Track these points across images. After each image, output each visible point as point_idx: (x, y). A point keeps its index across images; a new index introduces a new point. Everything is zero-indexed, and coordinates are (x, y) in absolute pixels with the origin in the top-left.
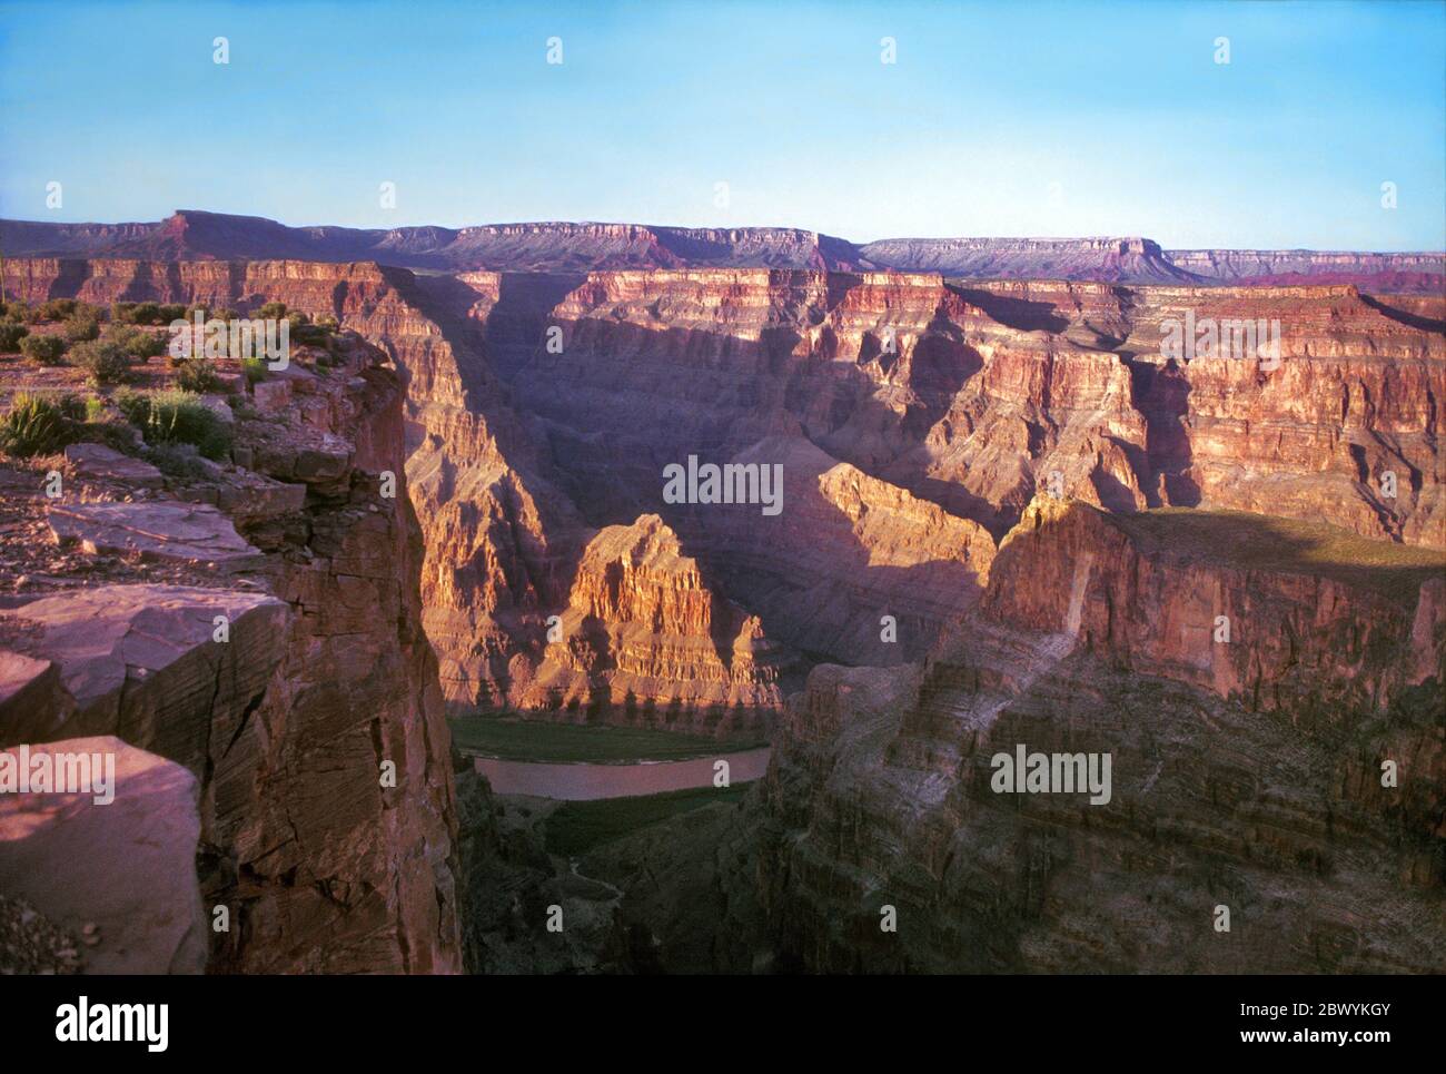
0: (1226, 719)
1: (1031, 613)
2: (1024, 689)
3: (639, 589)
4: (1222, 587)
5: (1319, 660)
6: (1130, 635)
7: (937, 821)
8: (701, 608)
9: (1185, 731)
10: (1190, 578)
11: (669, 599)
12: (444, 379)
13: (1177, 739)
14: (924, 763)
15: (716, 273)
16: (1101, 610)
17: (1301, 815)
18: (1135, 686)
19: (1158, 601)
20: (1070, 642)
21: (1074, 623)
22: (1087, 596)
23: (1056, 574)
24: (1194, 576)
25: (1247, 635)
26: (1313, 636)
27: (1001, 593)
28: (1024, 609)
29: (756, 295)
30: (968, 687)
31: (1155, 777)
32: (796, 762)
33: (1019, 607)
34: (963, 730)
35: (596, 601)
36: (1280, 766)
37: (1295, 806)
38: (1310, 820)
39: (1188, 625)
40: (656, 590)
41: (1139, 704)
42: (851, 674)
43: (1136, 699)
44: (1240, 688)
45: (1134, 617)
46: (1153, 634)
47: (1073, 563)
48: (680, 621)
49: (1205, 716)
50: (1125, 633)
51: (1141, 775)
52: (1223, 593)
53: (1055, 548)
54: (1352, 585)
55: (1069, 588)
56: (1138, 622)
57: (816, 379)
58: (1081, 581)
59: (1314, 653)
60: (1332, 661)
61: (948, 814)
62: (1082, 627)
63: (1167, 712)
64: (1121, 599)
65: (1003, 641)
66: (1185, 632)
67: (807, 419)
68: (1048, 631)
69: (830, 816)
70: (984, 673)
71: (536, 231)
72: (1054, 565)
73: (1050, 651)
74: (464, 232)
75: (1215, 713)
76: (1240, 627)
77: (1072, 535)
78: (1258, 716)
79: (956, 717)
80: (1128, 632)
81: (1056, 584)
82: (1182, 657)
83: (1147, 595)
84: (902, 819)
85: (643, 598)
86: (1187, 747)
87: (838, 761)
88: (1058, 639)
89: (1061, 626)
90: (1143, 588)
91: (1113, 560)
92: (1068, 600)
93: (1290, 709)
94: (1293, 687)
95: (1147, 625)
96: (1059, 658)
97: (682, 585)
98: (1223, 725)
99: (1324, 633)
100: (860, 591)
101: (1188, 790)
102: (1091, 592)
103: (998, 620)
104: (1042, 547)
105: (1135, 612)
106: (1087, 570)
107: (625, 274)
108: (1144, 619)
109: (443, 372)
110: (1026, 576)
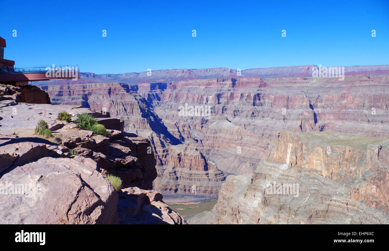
0: (325, 182)
1: (278, 160)
2: (276, 178)
3: (186, 160)
4: (323, 150)
5: (346, 166)
6: (301, 163)
7: (256, 211)
8: (201, 164)
9: (315, 186)
10: (315, 148)
11: (193, 162)
12: (136, 110)
13: (313, 188)
14: (253, 197)
15: (204, 80)
16: (294, 157)
17: (340, 204)
18: (303, 176)
19: (308, 154)
20: (287, 166)
21: (288, 161)
22: (291, 154)
23: (283, 149)
24: (316, 148)
25: (329, 161)
26: (345, 161)
27: (271, 155)
28: (276, 158)
29: (214, 85)
30: (263, 178)
31: (308, 197)
32: (224, 199)
33: (275, 158)
34: (262, 189)
35: (175, 163)
36: (337, 193)
37: (339, 201)
38: (343, 205)
39: (315, 160)
40: (190, 160)
41: (304, 180)
42: (237, 177)
43: (303, 179)
44: (328, 175)
45: (302, 159)
46: (307, 163)
47: (287, 147)
48: (196, 167)
49: (320, 182)
50: (300, 163)
51: (305, 197)
52: (323, 151)
53: (283, 143)
54: (353, 147)
55: (287, 152)
56: (303, 160)
57: (229, 105)
58: (289, 151)
59: (345, 165)
60: (349, 166)
61: (259, 209)
62: (290, 162)
63: (311, 182)
64: (299, 154)
65: (272, 167)
66: (315, 162)
67: (228, 115)
68: (282, 163)
69: (231, 212)
70: (267, 175)
71: (159, 72)
72: (283, 147)
73: (283, 168)
74: (141, 73)
75: (322, 181)
76: (327, 159)
77: (287, 139)
78: (333, 181)
79: (260, 186)
80: (301, 162)
81: (284, 152)
82: (314, 168)
83: (305, 153)
84: (248, 212)
85: (187, 162)
86: (316, 190)
87: (233, 198)
88: (285, 165)
89: (285, 162)
90: (304, 152)
91: (296, 145)
92: (287, 155)
93: (340, 179)
94: (340, 173)
95: (305, 160)
96: (285, 170)
97: (197, 158)
98: (324, 184)
99: (347, 160)
100: (242, 158)
101: (316, 200)
102: (292, 153)
103: (270, 161)
104: (280, 143)
105: (303, 158)
106: (290, 148)
107: (181, 82)
108: (305, 159)
109: (136, 108)
110: (276, 150)
